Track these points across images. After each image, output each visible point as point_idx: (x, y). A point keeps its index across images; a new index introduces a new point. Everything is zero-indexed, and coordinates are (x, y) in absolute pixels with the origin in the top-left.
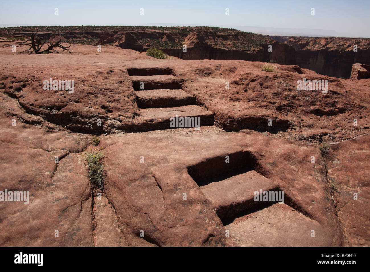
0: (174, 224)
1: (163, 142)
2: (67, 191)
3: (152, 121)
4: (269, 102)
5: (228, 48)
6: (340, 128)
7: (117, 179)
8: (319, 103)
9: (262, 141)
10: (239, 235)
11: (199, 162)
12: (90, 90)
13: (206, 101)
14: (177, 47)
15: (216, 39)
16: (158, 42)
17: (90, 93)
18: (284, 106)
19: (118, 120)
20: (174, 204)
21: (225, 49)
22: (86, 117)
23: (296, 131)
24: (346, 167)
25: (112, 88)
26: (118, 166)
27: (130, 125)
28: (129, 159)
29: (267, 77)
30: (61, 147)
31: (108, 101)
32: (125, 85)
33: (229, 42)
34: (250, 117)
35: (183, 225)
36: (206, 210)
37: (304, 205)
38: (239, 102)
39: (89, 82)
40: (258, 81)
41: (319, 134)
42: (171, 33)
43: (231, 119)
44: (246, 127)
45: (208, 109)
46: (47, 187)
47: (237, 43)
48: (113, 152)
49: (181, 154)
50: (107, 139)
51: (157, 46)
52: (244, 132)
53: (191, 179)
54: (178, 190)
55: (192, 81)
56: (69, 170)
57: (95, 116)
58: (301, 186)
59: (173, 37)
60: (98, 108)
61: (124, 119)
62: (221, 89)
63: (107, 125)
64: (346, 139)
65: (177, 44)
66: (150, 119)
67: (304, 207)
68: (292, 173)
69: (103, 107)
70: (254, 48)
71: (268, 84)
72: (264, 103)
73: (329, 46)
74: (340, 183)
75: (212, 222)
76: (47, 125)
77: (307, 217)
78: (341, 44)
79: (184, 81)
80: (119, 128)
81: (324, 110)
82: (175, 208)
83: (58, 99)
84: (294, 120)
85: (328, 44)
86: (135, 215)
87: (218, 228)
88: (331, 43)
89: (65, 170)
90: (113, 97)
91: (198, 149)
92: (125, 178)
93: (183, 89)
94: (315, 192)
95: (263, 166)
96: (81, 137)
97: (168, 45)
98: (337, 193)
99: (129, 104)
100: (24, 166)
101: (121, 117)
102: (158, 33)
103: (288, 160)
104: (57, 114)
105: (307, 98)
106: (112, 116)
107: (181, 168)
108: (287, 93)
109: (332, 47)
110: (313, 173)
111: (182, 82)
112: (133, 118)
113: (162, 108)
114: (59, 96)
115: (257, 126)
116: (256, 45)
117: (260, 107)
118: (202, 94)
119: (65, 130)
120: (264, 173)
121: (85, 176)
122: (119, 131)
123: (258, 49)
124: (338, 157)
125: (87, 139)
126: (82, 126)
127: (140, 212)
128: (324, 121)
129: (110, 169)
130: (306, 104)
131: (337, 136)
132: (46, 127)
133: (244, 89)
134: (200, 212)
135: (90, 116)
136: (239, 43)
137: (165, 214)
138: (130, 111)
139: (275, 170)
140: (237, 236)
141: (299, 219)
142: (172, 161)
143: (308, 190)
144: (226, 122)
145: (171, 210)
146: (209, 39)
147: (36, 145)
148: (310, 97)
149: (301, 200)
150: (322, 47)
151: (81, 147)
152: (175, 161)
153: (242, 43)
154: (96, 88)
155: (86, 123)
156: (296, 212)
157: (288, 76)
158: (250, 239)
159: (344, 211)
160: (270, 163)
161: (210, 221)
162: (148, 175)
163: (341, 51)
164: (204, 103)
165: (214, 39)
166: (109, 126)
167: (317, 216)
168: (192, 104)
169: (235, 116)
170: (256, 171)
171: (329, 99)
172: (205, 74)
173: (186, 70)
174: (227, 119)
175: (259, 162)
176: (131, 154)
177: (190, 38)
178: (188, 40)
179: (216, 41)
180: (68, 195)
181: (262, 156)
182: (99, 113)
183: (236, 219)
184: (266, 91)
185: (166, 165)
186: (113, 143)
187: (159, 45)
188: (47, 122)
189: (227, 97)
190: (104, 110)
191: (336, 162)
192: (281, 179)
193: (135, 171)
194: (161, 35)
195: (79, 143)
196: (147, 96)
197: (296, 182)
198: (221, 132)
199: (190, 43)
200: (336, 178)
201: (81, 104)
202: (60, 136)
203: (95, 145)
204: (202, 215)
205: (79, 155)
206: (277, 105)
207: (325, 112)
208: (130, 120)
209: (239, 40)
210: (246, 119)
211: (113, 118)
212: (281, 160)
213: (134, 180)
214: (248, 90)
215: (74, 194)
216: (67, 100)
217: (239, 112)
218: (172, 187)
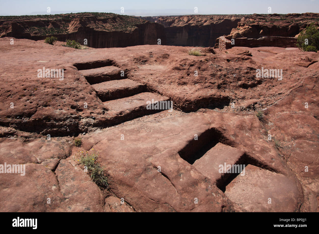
0: (193, 206)
1: (142, 133)
2: (84, 202)
3: (121, 113)
4: (210, 83)
5: (108, 30)
6: (263, 96)
7: (122, 177)
8: (243, 78)
9: (218, 117)
10: (237, 200)
11: (184, 145)
12: (54, 92)
13: (158, 88)
14: (63, 32)
15: (97, 23)
16: (45, 29)
17: (55, 95)
18: (221, 84)
19: (92, 118)
20: (185, 188)
21: (105, 31)
22: (60, 120)
23: (236, 103)
24: (279, 127)
25: (74, 87)
26: (116, 164)
27: (104, 121)
28: (124, 155)
29: (201, 61)
30: (49, 156)
31: (74, 101)
32: (82, 82)
33: (109, 25)
34: (203, 98)
35: (200, 205)
36: (210, 186)
37: (268, 164)
38: (186, 85)
39: (49, 84)
40: (196, 65)
41: (253, 104)
42: (55, 20)
43: (189, 101)
44: (201, 107)
45: (162, 95)
46: (61, 202)
47: (115, 25)
48: (104, 151)
49: (166, 141)
50: (88, 138)
51: (44, 33)
52: (201, 112)
53: (186, 162)
54: (182, 175)
55: (135, 70)
56: (72, 179)
57: (69, 118)
58: (260, 149)
59: (58, 24)
60: (69, 109)
61: (96, 116)
62: (166, 75)
63: (83, 124)
64: (270, 105)
65: (62, 30)
66: (119, 112)
67: (269, 165)
68: (249, 139)
69: (73, 107)
70: (130, 28)
71: (203, 67)
72: (207, 84)
73: (191, 22)
74: (279, 140)
75: (218, 195)
76: (22, 134)
77: (273, 172)
78: (199, 20)
79: (129, 70)
80: (95, 125)
81: (248, 84)
82: (187, 191)
83: (25, 106)
84: (231, 95)
85: (189, 21)
86: (156, 207)
87: (224, 199)
88: (192, 20)
89: (67, 179)
90: (78, 96)
91: (176, 133)
92: (129, 174)
93: (129, 78)
94: (270, 151)
95: (228, 138)
96: (61, 141)
97: (54, 31)
98: (281, 148)
99: (94, 100)
100: (27, 187)
101: (93, 114)
102: (43, 21)
103: (242, 130)
104: (29, 122)
105: (234, 76)
106: (84, 115)
107: (174, 155)
108: (219, 73)
109: (193, 23)
110: (261, 136)
111: (127, 72)
112: (104, 113)
113: (120, 98)
114: (25, 102)
115: (208, 105)
116: (132, 25)
117: (205, 88)
118: (151, 81)
119: (41, 137)
120: (231, 143)
121: (90, 181)
122: (96, 128)
123: (134, 29)
124: (270, 120)
125: (68, 142)
126: (58, 130)
127: (160, 203)
128: (250, 92)
129: (109, 169)
130: (234, 80)
131: (263, 103)
132: (22, 137)
133: (186, 73)
134: (207, 190)
135: (65, 119)
136: (117, 25)
137: (182, 199)
138: (98, 107)
139: (238, 140)
140: (237, 201)
141: (269, 175)
142: (163, 149)
143: (265, 151)
144: (184, 105)
145: (184, 194)
146: (90, 23)
147: (24, 160)
148: (236, 74)
149: (265, 160)
150: (185, 23)
151: (67, 152)
152: (165, 148)
153: (120, 25)
154: (59, 89)
155: (61, 126)
156: (263, 170)
157: (215, 59)
158: (247, 201)
159: (291, 161)
160: (232, 135)
161: (217, 195)
162: (149, 167)
163: (200, 25)
164: (157, 89)
165: (95, 23)
166: (85, 125)
167: (280, 170)
168: (144, 92)
169: (191, 99)
170: (222, 143)
171: (249, 74)
172: (142, 62)
173: (125, 60)
174: (185, 102)
175: (224, 136)
176: (123, 150)
177: (74, 23)
178: (72, 25)
179: (97, 25)
180: (88, 206)
181: (224, 130)
182: (72, 114)
183: (226, 187)
184: (204, 73)
185: (160, 154)
186: (97, 141)
187: (46, 32)
188: (20, 132)
189: (175, 82)
190: (75, 110)
191: (270, 124)
192: (244, 146)
193: (136, 165)
194: (47, 23)
195: (63, 147)
196: (104, 89)
197: (255, 146)
198: (182, 114)
199: (74, 28)
200: (276, 137)
201: (50, 108)
202: (40, 144)
203: (78, 147)
204: (209, 192)
205: (69, 160)
206: (216, 84)
207: (249, 85)
208: (102, 116)
209: (117, 22)
210: (200, 100)
211: (86, 117)
212: (238, 130)
213: (139, 175)
214: (191, 74)
215: (93, 203)
216: (36, 105)
217: (192, 95)
218: (176, 174)
